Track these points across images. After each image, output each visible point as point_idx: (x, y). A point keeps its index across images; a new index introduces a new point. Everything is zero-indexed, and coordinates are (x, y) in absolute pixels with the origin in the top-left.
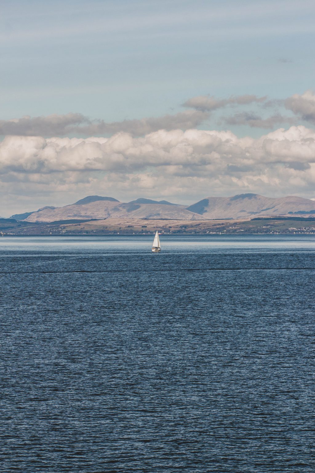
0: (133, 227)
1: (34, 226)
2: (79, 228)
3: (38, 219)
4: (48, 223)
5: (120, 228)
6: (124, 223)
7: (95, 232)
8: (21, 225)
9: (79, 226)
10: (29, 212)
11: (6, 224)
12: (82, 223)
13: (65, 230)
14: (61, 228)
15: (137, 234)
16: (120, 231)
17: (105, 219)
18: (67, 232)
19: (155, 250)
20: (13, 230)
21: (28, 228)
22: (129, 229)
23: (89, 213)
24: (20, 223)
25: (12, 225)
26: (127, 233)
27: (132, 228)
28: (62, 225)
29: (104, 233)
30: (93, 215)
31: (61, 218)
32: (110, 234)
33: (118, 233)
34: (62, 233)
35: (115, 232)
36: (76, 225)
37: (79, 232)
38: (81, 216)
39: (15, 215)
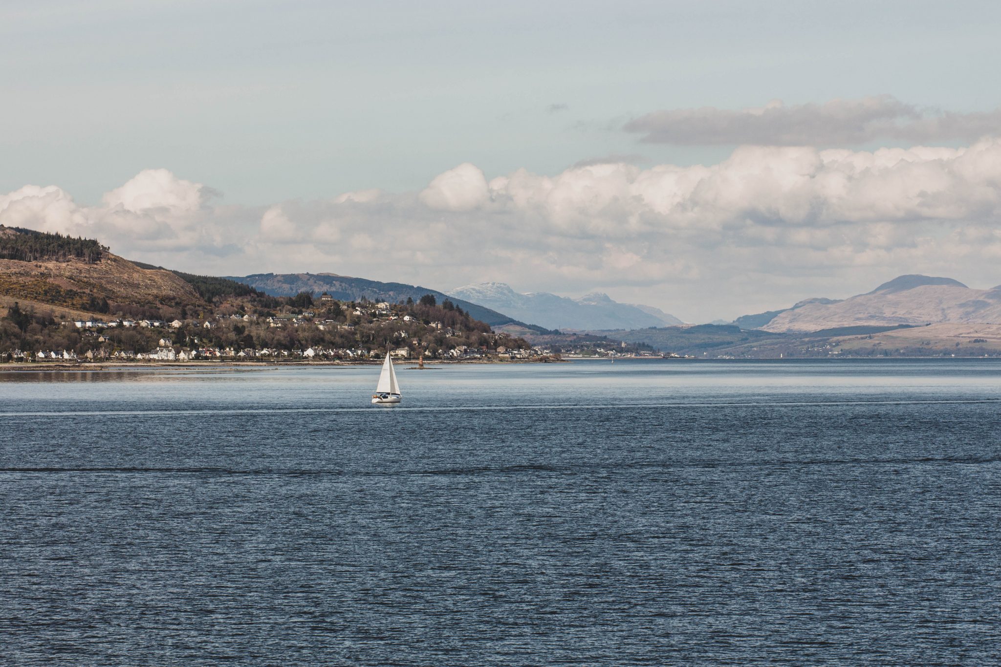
0: (986, 341)
1: (775, 341)
2: (868, 344)
3: (790, 325)
4: (807, 334)
5: (958, 344)
6: (968, 333)
7: (904, 354)
8: (747, 339)
9: (870, 341)
10: (773, 310)
11: (717, 337)
12: (878, 334)
13: (840, 348)
14: (830, 344)
15: (994, 357)
16: (957, 352)
17: (927, 325)
18: (844, 352)
19: (378, 400)
20: (729, 349)
21: (763, 345)
22: (977, 345)
23: (901, 313)
24: (746, 334)
25: (728, 338)
26: (972, 354)
27: (984, 343)
28: (835, 338)
29: (922, 355)
30: (909, 316)
31: (839, 323)
32: (935, 356)
33: (953, 355)
34: (833, 355)
35: (947, 352)
36: (862, 338)
37: (869, 354)
38: (884, 319)
39: (743, 317)
